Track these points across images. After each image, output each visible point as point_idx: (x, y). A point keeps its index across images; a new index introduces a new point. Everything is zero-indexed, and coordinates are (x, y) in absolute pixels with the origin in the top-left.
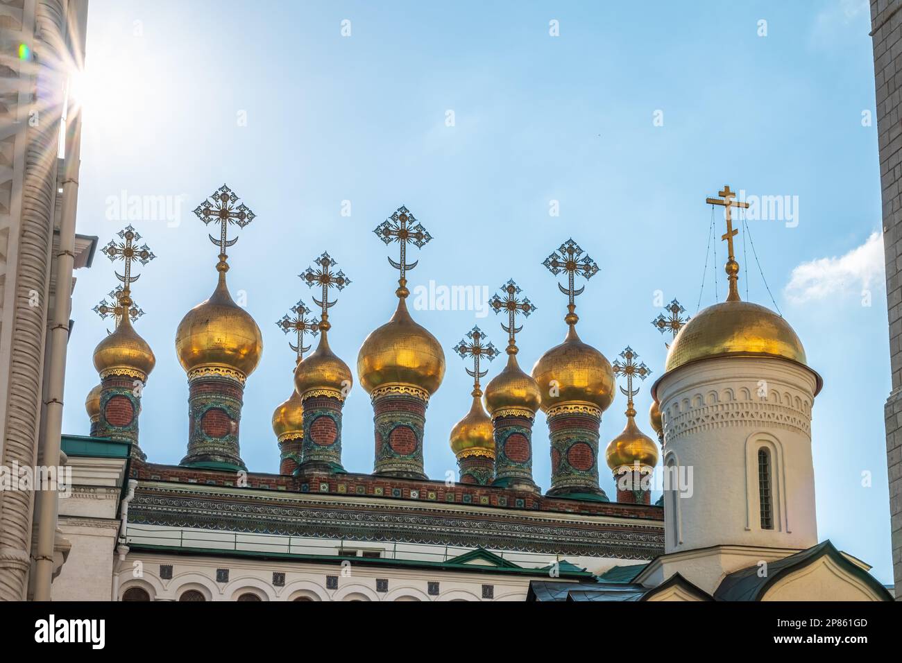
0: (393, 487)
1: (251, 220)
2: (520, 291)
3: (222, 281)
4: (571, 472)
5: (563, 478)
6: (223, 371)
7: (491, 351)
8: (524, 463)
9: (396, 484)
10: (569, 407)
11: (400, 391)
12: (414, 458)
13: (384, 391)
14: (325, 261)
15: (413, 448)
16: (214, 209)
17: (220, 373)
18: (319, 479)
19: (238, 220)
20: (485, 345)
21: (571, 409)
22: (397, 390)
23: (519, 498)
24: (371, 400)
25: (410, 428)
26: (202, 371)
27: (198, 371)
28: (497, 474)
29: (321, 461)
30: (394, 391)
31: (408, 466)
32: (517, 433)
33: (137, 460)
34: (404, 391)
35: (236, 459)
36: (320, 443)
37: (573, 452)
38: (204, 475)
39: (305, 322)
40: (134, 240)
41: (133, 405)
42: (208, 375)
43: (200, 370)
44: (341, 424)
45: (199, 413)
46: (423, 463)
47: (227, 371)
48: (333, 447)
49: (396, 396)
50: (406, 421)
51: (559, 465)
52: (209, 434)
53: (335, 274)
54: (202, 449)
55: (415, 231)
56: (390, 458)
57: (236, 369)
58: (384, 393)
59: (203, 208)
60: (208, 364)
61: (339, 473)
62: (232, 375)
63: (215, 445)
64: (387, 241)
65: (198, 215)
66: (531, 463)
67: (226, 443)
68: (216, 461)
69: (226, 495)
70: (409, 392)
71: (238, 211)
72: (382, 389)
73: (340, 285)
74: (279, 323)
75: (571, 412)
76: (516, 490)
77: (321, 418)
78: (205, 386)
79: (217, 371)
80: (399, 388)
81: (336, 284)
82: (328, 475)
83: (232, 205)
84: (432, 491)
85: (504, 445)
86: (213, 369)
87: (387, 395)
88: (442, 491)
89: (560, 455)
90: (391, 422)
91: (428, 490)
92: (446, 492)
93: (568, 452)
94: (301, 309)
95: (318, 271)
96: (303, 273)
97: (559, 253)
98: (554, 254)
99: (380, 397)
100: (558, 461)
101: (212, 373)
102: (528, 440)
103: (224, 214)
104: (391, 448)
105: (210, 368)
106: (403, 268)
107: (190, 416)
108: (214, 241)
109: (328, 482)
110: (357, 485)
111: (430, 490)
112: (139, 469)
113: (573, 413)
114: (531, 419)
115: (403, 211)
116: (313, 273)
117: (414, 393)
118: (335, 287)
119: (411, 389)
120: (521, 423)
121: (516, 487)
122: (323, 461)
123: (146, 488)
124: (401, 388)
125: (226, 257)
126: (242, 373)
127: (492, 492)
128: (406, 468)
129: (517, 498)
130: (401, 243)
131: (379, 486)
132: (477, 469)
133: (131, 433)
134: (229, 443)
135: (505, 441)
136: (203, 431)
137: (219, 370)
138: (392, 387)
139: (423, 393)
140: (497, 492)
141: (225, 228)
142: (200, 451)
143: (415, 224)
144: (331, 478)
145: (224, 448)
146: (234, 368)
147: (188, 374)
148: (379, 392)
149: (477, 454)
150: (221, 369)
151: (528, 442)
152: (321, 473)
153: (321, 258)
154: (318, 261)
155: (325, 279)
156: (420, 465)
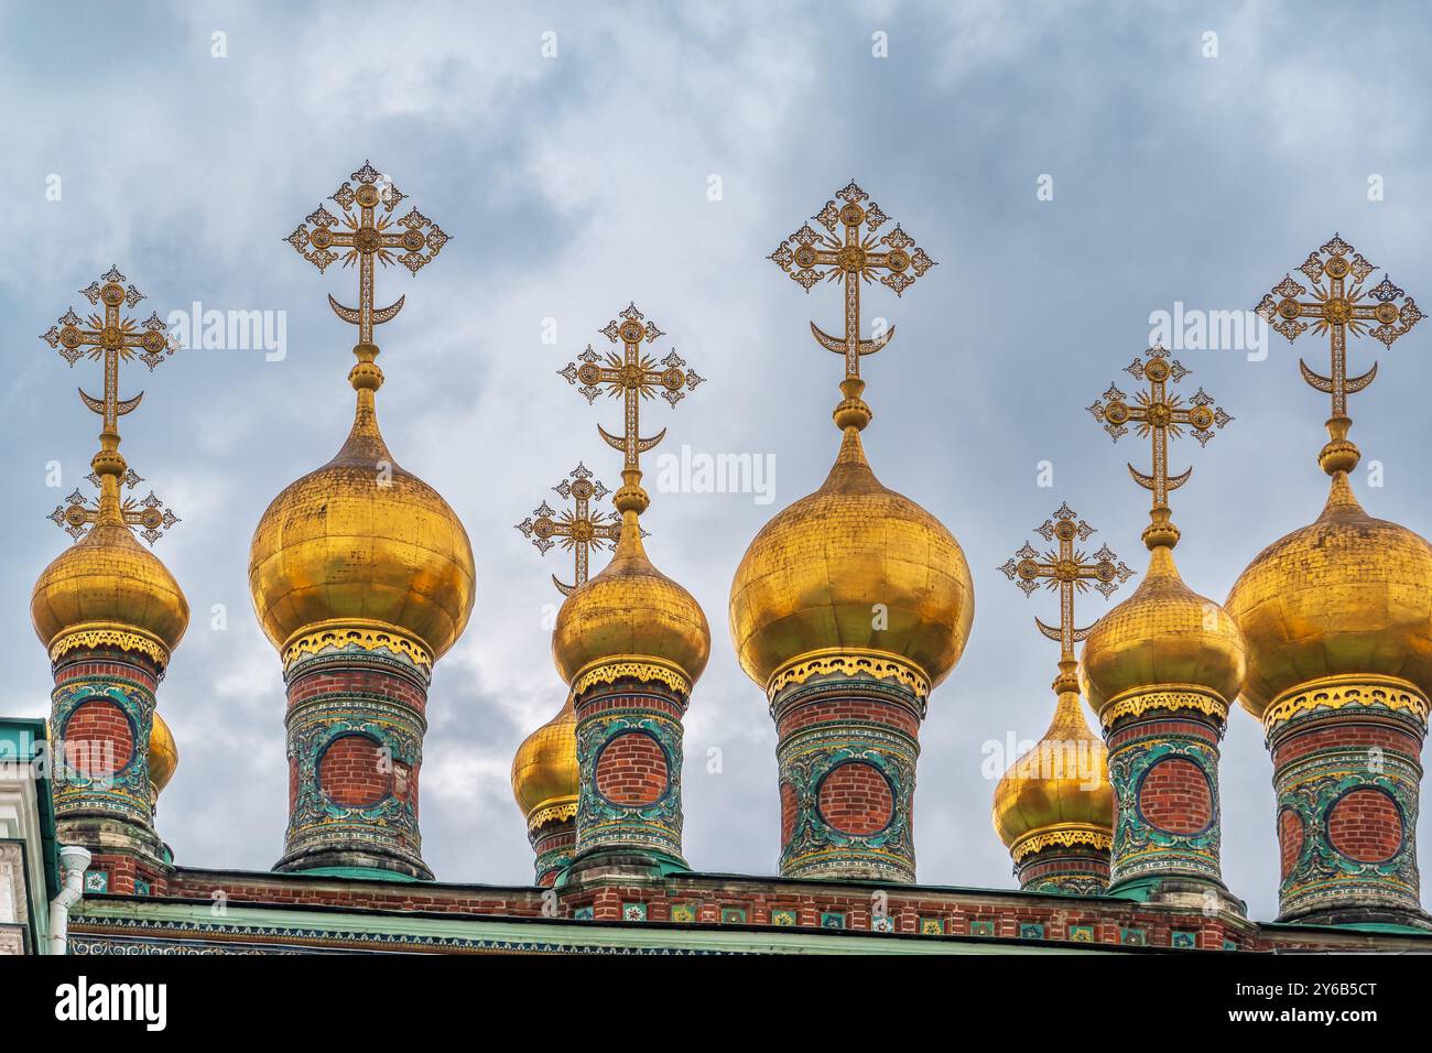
0: (823, 910)
1: (436, 250)
2: (1184, 372)
3: (365, 413)
4: (1337, 868)
5: (1312, 885)
6: (369, 638)
7: (1106, 572)
8: (1195, 837)
9: (830, 901)
10: (1331, 692)
11: (845, 669)
12: (887, 843)
13: (801, 672)
14: (632, 330)
15: (883, 820)
16: (342, 228)
17: (361, 642)
18: (617, 891)
19: (403, 252)
20: (1089, 553)
21: (1337, 697)
22: (837, 667)
23: (1183, 928)
24: (767, 704)
25: (875, 766)
26: (315, 642)
27: (306, 642)
28: (1120, 871)
29: (625, 848)
30: (830, 670)
31: (871, 866)
32: (1175, 756)
33: (144, 857)
34: (855, 669)
35: (408, 862)
36: (621, 802)
37: (1342, 815)
38: (318, 893)
39: (594, 520)
40: (124, 306)
41: (132, 723)
42: (330, 650)
43: (310, 639)
44: (679, 752)
45: (309, 748)
46: (912, 859)
47: (379, 638)
48: (657, 812)
49: (833, 684)
50: (865, 748)
51: (1303, 852)
52: (336, 801)
53: (658, 362)
54: (320, 839)
55: (886, 249)
56: (822, 847)
57: (405, 631)
58: (801, 679)
59: (311, 228)
60: (330, 622)
61: (672, 875)
62: (394, 647)
63: (354, 826)
64: (807, 281)
65: (300, 248)
66: (1217, 837)
67: (382, 822)
68: (352, 865)
69: (371, 936)
70: (872, 670)
71: (403, 230)
72: (797, 669)
73: (673, 390)
74: (526, 527)
75: (1336, 705)
76: (1170, 909)
77: (625, 738)
78: (324, 678)
79: (354, 639)
80: (843, 663)
81: (661, 389)
82: (645, 883)
83: (387, 214)
84: (932, 916)
85: (1138, 791)
86: (344, 633)
87: (812, 683)
88: (959, 915)
89: (1305, 825)
90: (823, 752)
91: (921, 915)
92: (972, 918)
93: (1326, 816)
94: (581, 488)
95: (613, 357)
96: (571, 366)
97: (1301, 279)
98: (1287, 282)
99: (793, 689)
100: (1299, 841)
101: (341, 644)
102: (1207, 776)
103: (367, 241)
104: (824, 822)
105: (335, 632)
106: (852, 351)
107: (290, 759)
108: (344, 312)
109: (646, 901)
110: (724, 906)
111: (927, 913)
112: (150, 881)
113: (1342, 709)
114: (1218, 720)
115: (852, 196)
116: (597, 363)
117: (885, 673)
118: (658, 397)
119: (875, 662)
120: (1185, 729)
121: (1172, 900)
122: (631, 848)
123: (164, 923)
124: (847, 661)
125: (374, 350)
126: (420, 644)
127: (1104, 914)
128: (865, 872)
129: (1173, 928)
130: (847, 284)
131: (785, 909)
132: (1068, 881)
133: (131, 792)
134: (388, 822)
135: (1141, 781)
136: (322, 792)
137: (359, 636)
138: (823, 661)
139: (909, 674)
140: (1115, 915)
141: (371, 276)
142: (315, 844)
143: (885, 229)
144: (652, 890)
145: (375, 833)
146: (397, 628)
147: (282, 655)
148: (790, 678)
149: (1068, 840)
150: (364, 634)
151: (1209, 779)
152: (624, 876)
153: (620, 321)
154: (610, 331)
155: (631, 379)
156: (906, 863)
